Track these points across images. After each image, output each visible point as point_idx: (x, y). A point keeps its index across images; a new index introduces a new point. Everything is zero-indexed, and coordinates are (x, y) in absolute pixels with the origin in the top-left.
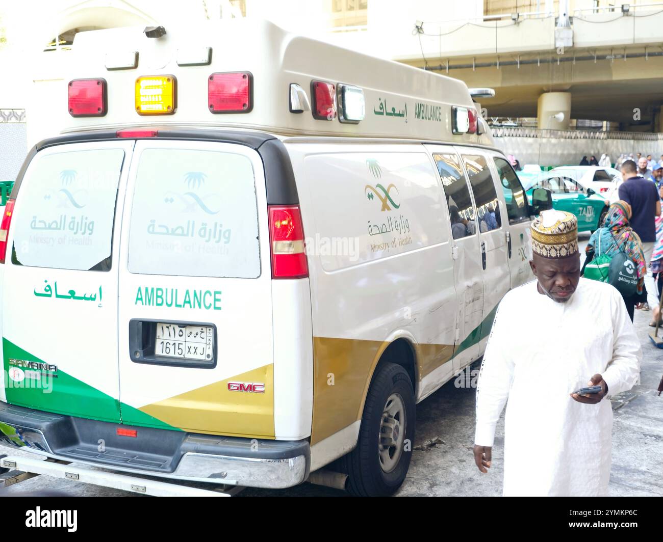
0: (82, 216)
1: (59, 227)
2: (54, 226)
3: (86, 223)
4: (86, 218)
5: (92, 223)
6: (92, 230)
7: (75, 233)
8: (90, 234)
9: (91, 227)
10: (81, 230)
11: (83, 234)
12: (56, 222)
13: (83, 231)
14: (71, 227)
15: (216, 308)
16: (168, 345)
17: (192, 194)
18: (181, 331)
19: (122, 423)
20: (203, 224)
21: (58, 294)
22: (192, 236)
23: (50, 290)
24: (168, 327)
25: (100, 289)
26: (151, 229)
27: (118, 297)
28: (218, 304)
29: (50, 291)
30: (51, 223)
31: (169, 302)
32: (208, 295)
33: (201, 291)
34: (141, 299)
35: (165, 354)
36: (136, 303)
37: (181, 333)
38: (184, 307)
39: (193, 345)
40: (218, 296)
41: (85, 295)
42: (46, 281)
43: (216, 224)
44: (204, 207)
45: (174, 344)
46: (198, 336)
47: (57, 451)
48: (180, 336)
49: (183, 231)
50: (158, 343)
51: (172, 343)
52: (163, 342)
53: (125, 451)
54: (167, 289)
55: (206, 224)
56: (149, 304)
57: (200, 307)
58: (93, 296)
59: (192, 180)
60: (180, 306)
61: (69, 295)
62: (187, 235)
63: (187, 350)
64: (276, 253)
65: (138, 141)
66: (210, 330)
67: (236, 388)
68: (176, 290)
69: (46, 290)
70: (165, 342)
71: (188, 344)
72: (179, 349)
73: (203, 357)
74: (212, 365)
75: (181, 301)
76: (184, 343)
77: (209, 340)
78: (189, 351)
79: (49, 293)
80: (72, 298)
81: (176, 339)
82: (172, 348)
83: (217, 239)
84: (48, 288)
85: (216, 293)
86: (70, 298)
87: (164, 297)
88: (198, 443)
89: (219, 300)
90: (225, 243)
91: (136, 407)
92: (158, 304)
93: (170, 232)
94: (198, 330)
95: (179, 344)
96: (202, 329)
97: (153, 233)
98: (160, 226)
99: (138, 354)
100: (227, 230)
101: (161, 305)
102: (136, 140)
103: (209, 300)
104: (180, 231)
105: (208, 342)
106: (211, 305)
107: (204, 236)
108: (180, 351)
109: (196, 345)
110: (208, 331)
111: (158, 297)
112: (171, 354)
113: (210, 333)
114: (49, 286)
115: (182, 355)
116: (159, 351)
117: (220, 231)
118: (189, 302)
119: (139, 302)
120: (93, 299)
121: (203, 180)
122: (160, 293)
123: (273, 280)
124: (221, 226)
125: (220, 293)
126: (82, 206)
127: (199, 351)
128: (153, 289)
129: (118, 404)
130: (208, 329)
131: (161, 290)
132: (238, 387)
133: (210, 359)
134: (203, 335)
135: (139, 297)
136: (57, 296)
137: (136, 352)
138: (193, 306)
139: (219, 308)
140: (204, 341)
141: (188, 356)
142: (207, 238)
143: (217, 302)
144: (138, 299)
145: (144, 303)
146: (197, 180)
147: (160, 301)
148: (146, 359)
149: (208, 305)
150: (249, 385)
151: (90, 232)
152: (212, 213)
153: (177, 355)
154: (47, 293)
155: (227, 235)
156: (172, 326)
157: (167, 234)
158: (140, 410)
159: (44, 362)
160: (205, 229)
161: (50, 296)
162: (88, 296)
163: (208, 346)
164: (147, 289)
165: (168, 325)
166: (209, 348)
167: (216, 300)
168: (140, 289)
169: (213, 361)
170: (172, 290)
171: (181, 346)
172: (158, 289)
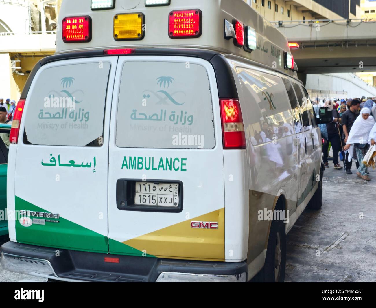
0: (80, 109)
1: (61, 116)
2: (57, 116)
3: (83, 113)
4: (83, 110)
5: (88, 113)
6: (88, 118)
7: (75, 121)
8: (86, 121)
9: (87, 116)
10: (79, 118)
11: (81, 121)
12: (59, 113)
13: (81, 119)
14: (71, 116)
15: (182, 170)
16: (145, 197)
17: (164, 92)
18: (154, 187)
19: (109, 253)
20: (172, 112)
21: (61, 163)
22: (164, 120)
23: (55, 160)
24: (144, 185)
25: (95, 159)
26: (133, 116)
27: (108, 164)
28: (184, 167)
29: (54, 162)
30: (55, 114)
31: (147, 167)
32: (176, 161)
33: (171, 159)
34: (126, 165)
35: (142, 203)
36: (122, 168)
37: (154, 189)
38: (158, 169)
39: (163, 197)
40: (184, 162)
41: (82, 163)
42: (51, 155)
43: (182, 112)
44: (172, 100)
45: (149, 196)
46: (168, 190)
47: (61, 275)
48: (154, 190)
49: (158, 117)
50: (137, 196)
51: (147, 195)
52: (140, 195)
53: (111, 273)
54: (146, 158)
55: (174, 112)
56: (132, 168)
57: (171, 169)
58: (89, 164)
59: (163, 82)
60: (156, 169)
61: (70, 164)
62: (161, 120)
63: (159, 200)
64: (226, 131)
65: (120, 57)
66: (176, 186)
67: (197, 226)
68: (153, 158)
69: (51, 161)
70: (142, 195)
71: (160, 196)
72: (153, 199)
73: (171, 205)
74: (178, 209)
75: (156, 166)
76: (157, 195)
77: (176, 193)
78: (161, 201)
79: (54, 163)
80: (72, 166)
81: (150, 193)
82: (148, 199)
83: (183, 122)
84: (52, 160)
85: (182, 159)
86: (71, 166)
87: (144, 163)
88: (171, 265)
89: (185, 164)
90: (189, 124)
91: (121, 241)
92: (139, 168)
93: (148, 118)
94: (168, 185)
95: (153, 196)
96: (170, 185)
97: (135, 118)
98: (140, 114)
99: (123, 204)
100: (190, 116)
101: (141, 168)
102: (119, 56)
103: (178, 164)
104: (155, 117)
105: (175, 194)
106: (178, 168)
107: (174, 120)
108: (154, 201)
109: (166, 197)
110: (175, 186)
111: (139, 163)
112: (147, 203)
113: (176, 188)
114: (53, 158)
115: (155, 203)
116: (138, 201)
117: (185, 117)
118: (163, 166)
119: (125, 167)
120: (89, 166)
121: (171, 82)
122: (140, 160)
123: (224, 150)
124: (186, 113)
125: (185, 159)
126: (79, 101)
127: (169, 200)
128: (135, 158)
129: (107, 239)
130: (175, 185)
131: (141, 158)
132: (198, 225)
133: (177, 206)
134: (171, 189)
135: (125, 163)
136: (60, 165)
137: (121, 203)
138: (165, 169)
139: (185, 170)
140: (172, 193)
141: (160, 204)
142: (175, 121)
143: (183, 166)
144: (123, 165)
145: (129, 168)
146: (167, 82)
147: (140, 166)
148: (129, 207)
149: (176, 168)
150: (207, 223)
151: (86, 119)
152: (179, 104)
153: (151, 204)
154: (52, 163)
155: (190, 119)
156: (148, 184)
157: (146, 119)
158: (124, 243)
159: (48, 212)
160: (174, 115)
161: (54, 165)
162: (85, 164)
163: (175, 197)
164: (130, 158)
165: (145, 183)
166: (176, 198)
167: (182, 164)
168: (125, 158)
169: (180, 207)
170: (150, 158)
171: (154, 198)
172: (139, 158)
